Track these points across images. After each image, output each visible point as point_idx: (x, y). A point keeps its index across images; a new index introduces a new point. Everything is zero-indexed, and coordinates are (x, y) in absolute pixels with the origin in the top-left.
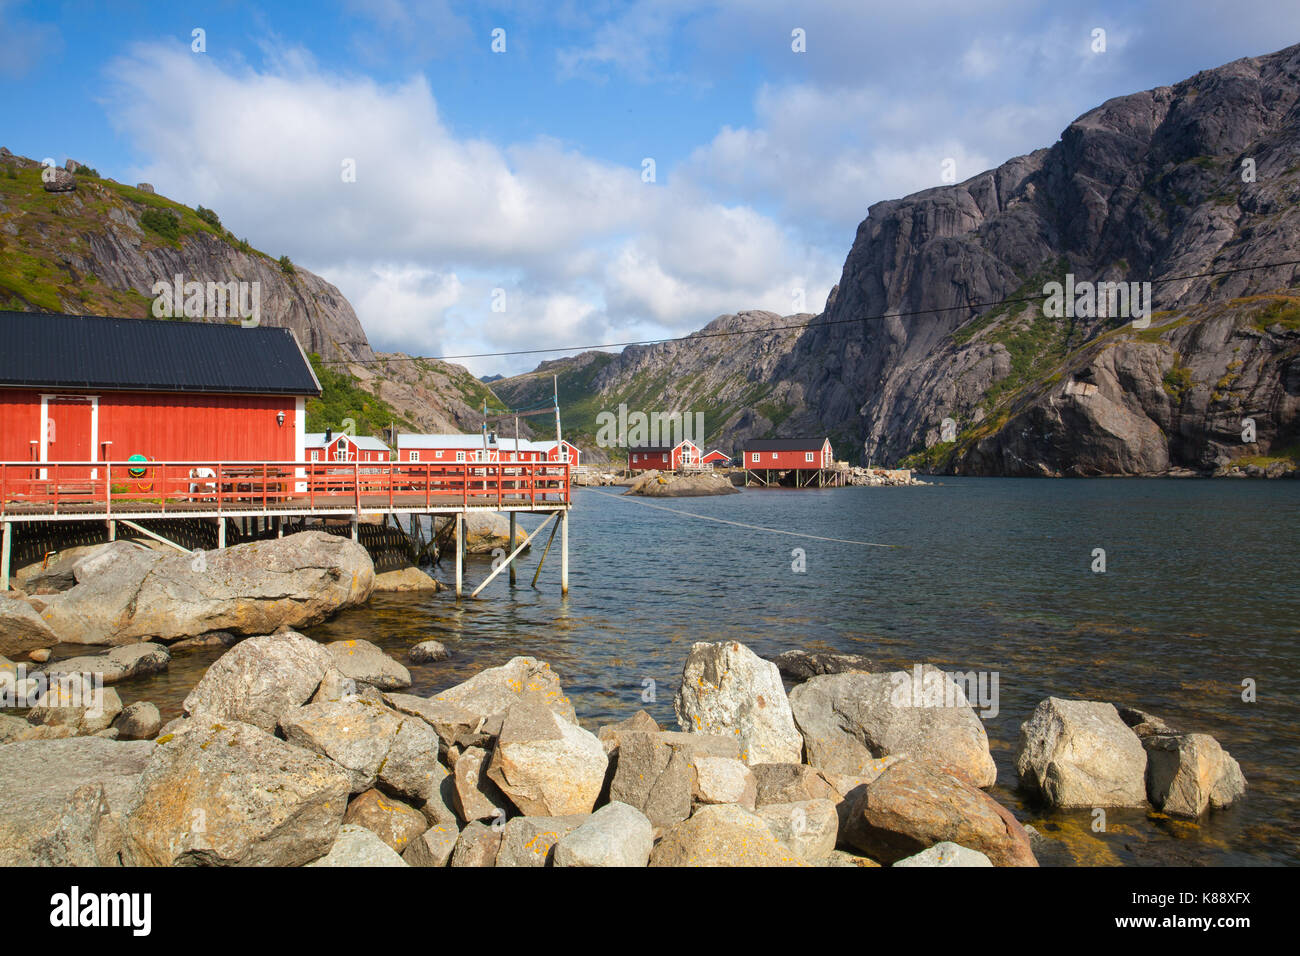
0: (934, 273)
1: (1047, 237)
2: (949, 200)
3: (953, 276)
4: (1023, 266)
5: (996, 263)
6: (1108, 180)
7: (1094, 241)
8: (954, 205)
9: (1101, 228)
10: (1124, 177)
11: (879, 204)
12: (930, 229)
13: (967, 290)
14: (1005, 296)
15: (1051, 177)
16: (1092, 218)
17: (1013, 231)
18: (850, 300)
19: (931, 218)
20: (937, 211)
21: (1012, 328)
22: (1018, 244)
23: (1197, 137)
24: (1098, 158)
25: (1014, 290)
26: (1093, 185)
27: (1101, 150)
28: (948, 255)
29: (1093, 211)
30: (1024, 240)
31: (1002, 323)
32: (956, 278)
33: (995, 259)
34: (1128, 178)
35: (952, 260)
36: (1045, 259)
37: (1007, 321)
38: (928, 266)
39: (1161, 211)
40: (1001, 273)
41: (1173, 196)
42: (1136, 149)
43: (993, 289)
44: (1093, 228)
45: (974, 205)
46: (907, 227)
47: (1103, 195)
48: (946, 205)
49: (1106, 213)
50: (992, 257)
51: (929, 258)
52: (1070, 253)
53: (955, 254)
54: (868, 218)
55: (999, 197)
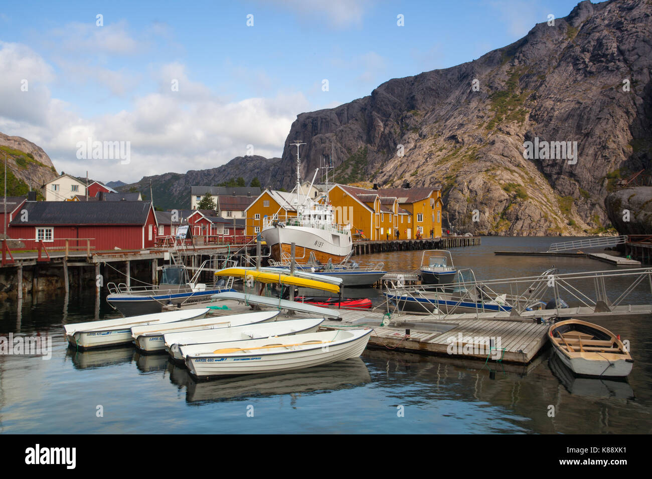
0: (316, 150)
1: (362, 137)
2: (327, 117)
3: (323, 152)
4: (351, 150)
5: (340, 148)
6: (384, 115)
7: (377, 141)
8: (329, 119)
9: (380, 136)
10: (390, 115)
11: (302, 114)
12: (319, 129)
13: (328, 159)
14: (343, 162)
15: (367, 111)
16: (377, 131)
17: (348, 134)
18: (287, 157)
19: (319, 124)
20: (322, 122)
21: (342, 176)
22: (349, 140)
23: (414, 102)
24: (381, 106)
25: (346, 159)
26: (378, 117)
27: (383, 103)
28: (322, 143)
29: (377, 128)
30: (352, 138)
31: (339, 174)
32: (324, 153)
33: (340, 146)
34: (392, 116)
35: (323, 145)
36: (359, 147)
37: (341, 173)
38: (314, 147)
39: (399, 131)
40: (342, 152)
41: (404, 126)
42: (396, 103)
43: (339, 158)
44: (377, 136)
45: (337, 120)
46: (310, 127)
47: (382, 122)
48: (325, 119)
49: (382, 129)
50: (339, 145)
51: (315, 144)
52: (369, 145)
53: (324, 143)
54: (296, 120)
55: (348, 117)
